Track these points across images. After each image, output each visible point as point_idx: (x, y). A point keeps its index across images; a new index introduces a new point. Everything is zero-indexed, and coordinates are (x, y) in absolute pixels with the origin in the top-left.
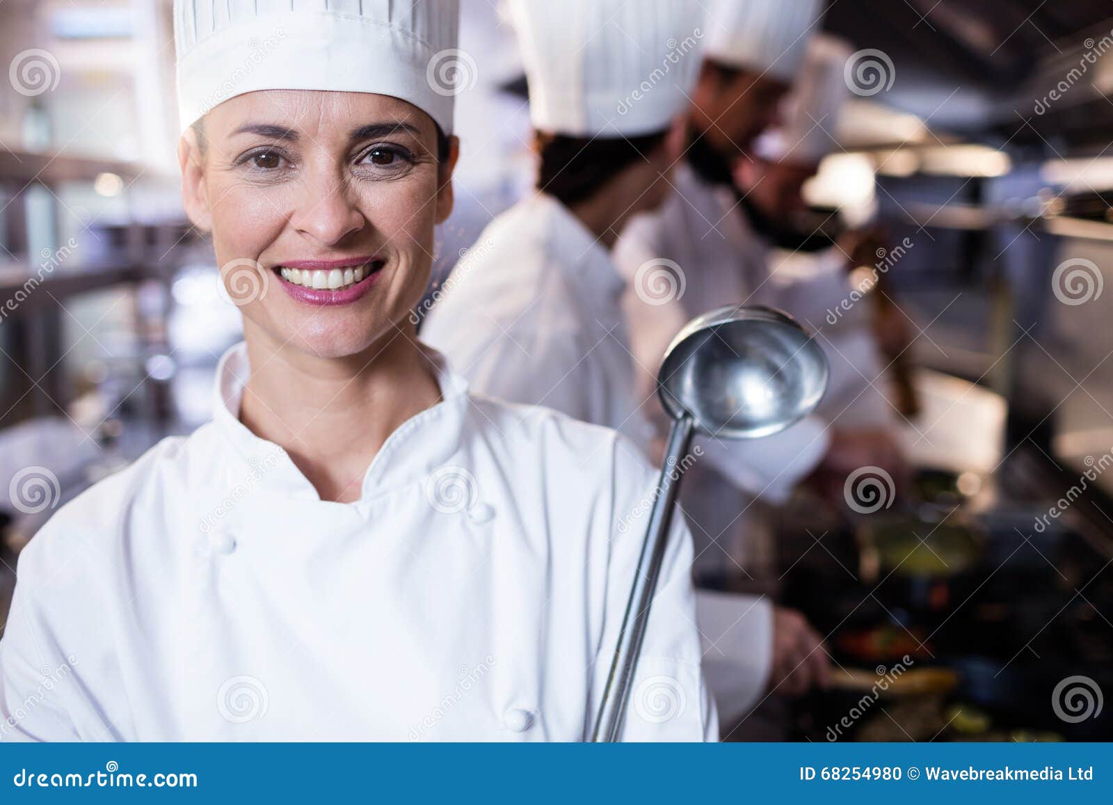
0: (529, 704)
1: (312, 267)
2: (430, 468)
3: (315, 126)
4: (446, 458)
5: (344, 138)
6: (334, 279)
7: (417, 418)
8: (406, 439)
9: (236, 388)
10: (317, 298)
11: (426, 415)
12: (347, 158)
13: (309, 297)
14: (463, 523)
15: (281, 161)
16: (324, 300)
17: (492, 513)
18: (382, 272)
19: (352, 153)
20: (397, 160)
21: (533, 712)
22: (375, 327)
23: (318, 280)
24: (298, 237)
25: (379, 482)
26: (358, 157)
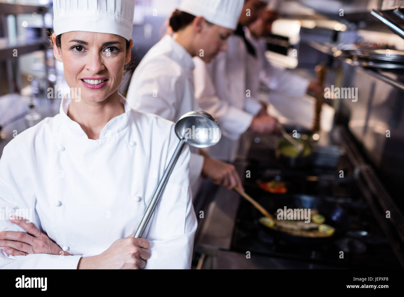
0: (141, 195)
1: (90, 79)
2: (119, 131)
3: (93, 42)
4: (123, 129)
5: (100, 45)
6: (96, 82)
7: (115, 118)
8: (112, 123)
9: (67, 105)
10: (91, 87)
11: (118, 117)
12: (101, 50)
13: (89, 86)
14: (127, 146)
15: (83, 49)
16: (93, 88)
17: (135, 144)
18: (107, 82)
19: (103, 48)
20: (115, 50)
21: (141, 197)
22: (106, 95)
23: (92, 82)
24: (87, 71)
25: (104, 134)
26: (104, 49)
